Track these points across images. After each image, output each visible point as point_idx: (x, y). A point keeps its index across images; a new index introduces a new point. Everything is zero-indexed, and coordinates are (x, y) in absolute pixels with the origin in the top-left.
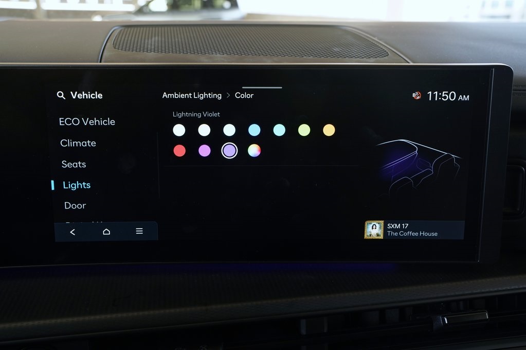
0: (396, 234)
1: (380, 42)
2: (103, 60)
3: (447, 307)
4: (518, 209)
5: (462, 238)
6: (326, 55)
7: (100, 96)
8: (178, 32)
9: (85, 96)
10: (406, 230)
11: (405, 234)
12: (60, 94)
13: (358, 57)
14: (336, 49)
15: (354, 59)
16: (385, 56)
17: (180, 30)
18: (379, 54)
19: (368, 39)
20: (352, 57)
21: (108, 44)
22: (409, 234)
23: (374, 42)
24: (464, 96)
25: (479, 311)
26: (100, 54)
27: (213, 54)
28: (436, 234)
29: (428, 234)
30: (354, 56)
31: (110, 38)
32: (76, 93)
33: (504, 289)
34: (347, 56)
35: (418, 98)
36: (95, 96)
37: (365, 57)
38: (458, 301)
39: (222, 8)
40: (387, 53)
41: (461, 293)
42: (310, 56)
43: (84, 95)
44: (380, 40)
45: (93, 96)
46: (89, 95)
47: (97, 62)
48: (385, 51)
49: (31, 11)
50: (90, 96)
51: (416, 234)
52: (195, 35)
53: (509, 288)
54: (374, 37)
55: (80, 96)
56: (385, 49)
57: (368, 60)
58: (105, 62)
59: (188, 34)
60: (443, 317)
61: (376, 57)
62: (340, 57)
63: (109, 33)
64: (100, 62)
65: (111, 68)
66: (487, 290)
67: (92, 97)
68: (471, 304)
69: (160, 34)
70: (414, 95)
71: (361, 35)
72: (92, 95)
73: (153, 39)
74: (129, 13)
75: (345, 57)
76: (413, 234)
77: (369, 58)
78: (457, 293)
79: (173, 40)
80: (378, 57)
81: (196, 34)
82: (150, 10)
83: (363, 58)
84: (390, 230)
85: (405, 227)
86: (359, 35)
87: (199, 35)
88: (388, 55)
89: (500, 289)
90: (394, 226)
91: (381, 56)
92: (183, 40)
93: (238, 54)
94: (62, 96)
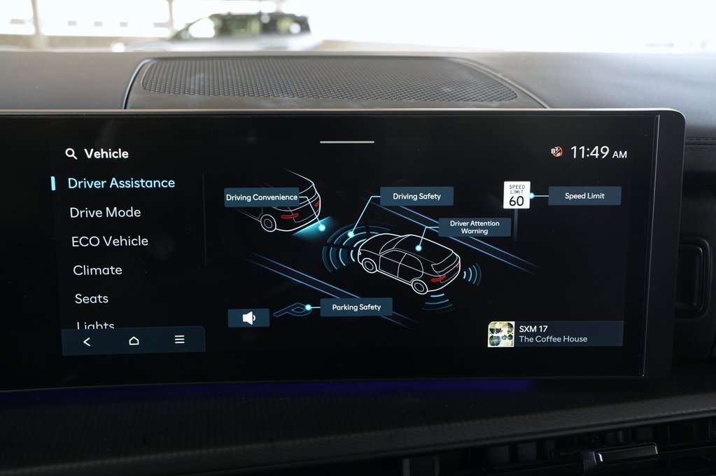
0: (531, 340)
1: (506, 79)
2: (129, 105)
3: (601, 439)
4: (695, 304)
5: (621, 344)
6: (432, 98)
7: (125, 155)
8: (232, 67)
9: (105, 155)
10: (544, 335)
11: (544, 340)
12: (70, 153)
13: (477, 100)
14: (446, 90)
15: (470, 103)
16: (512, 99)
17: (233, 65)
18: (504, 96)
19: (489, 75)
20: (468, 100)
21: (135, 83)
22: (549, 340)
23: (497, 80)
24: (621, 152)
25: (645, 443)
26: (124, 96)
27: (279, 96)
28: (585, 340)
29: (574, 340)
30: (471, 99)
31: (138, 75)
32: (92, 150)
33: (678, 413)
34: (462, 99)
35: (559, 155)
36: (118, 155)
37: (486, 100)
38: (616, 431)
39: (289, 33)
40: (515, 94)
41: (621, 419)
42: (410, 99)
43: (103, 153)
44: (505, 77)
45: (116, 155)
46: (110, 153)
47: (122, 109)
48: (513, 92)
49: (28, 37)
50: (111, 155)
51: (559, 340)
52: (254, 70)
53: (684, 412)
54: (497, 72)
55: (97, 155)
56: (512, 89)
57: (489, 104)
58: (131, 108)
59: (245, 69)
60: (597, 452)
61: (501, 100)
62: (453, 99)
63: (136, 68)
64: (125, 108)
65: (141, 117)
66: (656, 415)
67: (114, 156)
68: (633, 434)
69: (206, 70)
70: (553, 151)
71: (480, 70)
72: (114, 153)
73: (197, 76)
74: (163, 40)
75: (459, 100)
76: (555, 340)
77: (491, 101)
78: (616, 420)
79: (225, 78)
80: (503, 99)
81: (256, 69)
82: (191, 37)
83: (482, 101)
84: (523, 334)
85: (543, 330)
86: (478, 70)
87: (260, 70)
88: (517, 97)
89: (673, 413)
90: (529, 329)
91: (507, 98)
92: (238, 77)
93: (313, 96)
94: (73, 155)
